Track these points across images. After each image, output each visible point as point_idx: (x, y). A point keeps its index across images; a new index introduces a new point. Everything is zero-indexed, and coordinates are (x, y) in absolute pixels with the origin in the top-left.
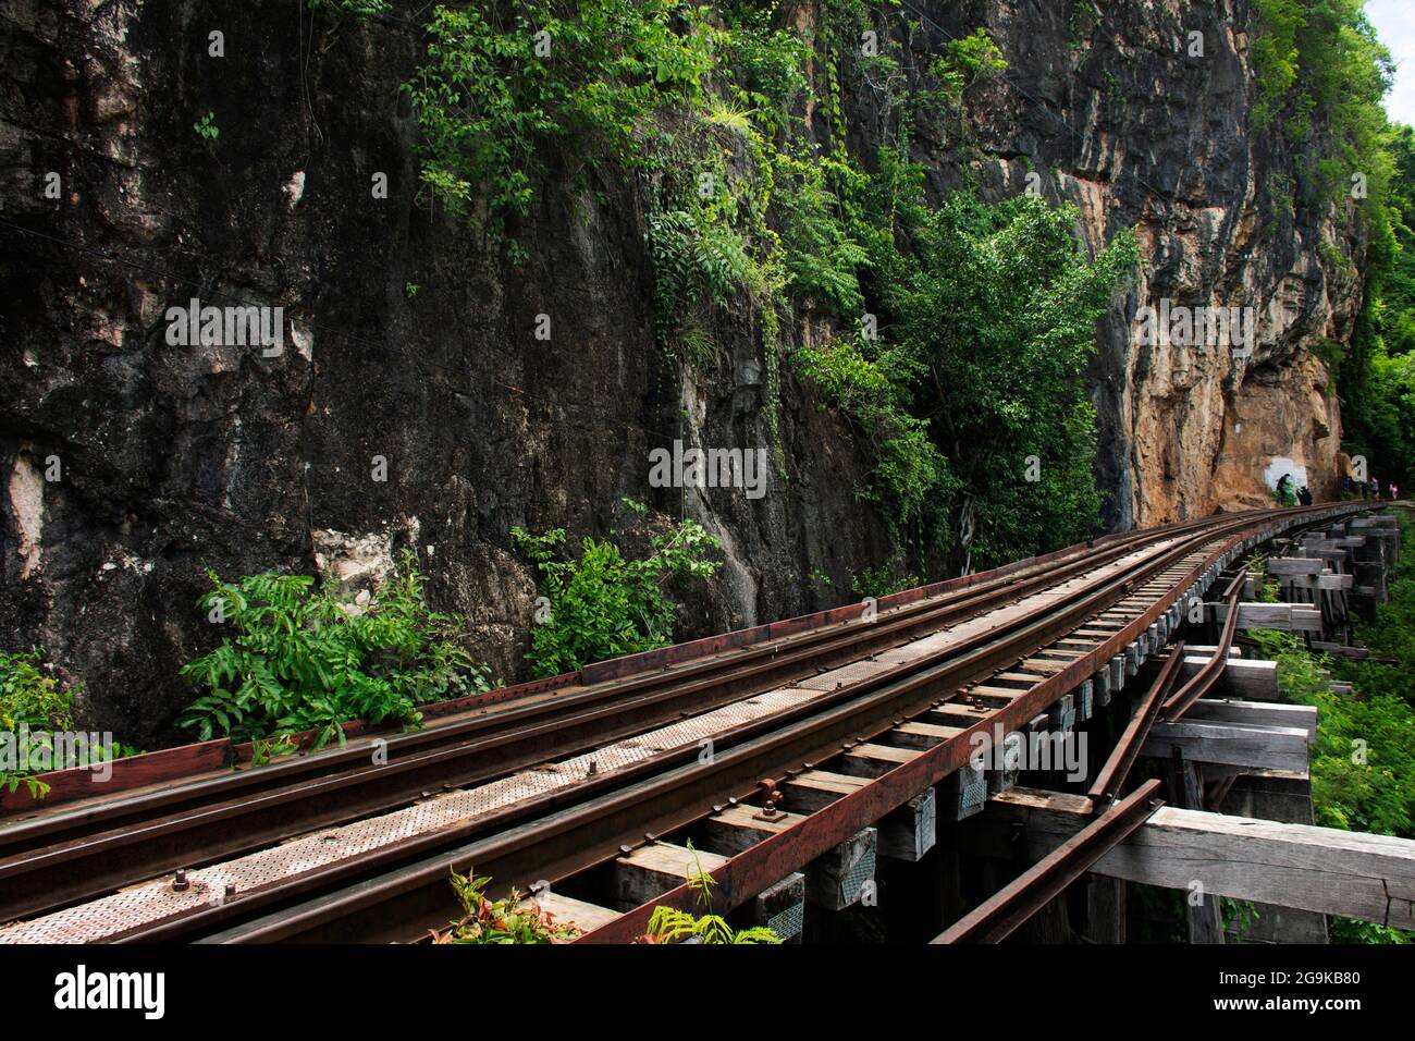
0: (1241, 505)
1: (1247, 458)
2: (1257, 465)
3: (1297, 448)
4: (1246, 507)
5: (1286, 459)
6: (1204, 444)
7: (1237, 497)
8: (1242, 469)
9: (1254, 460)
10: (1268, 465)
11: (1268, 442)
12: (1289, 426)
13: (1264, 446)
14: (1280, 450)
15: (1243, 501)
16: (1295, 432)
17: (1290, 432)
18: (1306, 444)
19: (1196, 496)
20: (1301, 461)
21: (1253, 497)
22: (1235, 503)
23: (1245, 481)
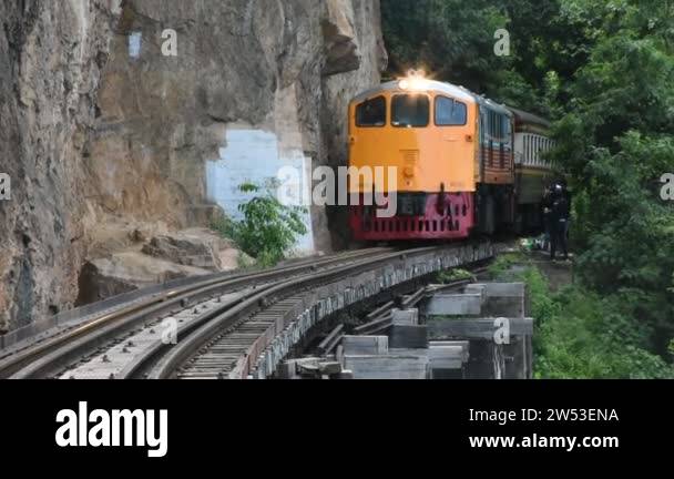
0: (147, 260)
1: (159, 130)
2: (186, 147)
3: (286, 101)
4: (164, 266)
5: (260, 133)
6: (75, 95)
7: (136, 237)
8: (147, 160)
9: (177, 134)
10: (214, 148)
11: (214, 85)
12: (267, 42)
13: (202, 96)
14: (244, 106)
15: (152, 249)
16: (281, 57)
17: (269, 58)
18: (305, 88)
19: (56, 243)
20: (295, 136)
21: (178, 237)
22: (133, 255)
23: (155, 192)
